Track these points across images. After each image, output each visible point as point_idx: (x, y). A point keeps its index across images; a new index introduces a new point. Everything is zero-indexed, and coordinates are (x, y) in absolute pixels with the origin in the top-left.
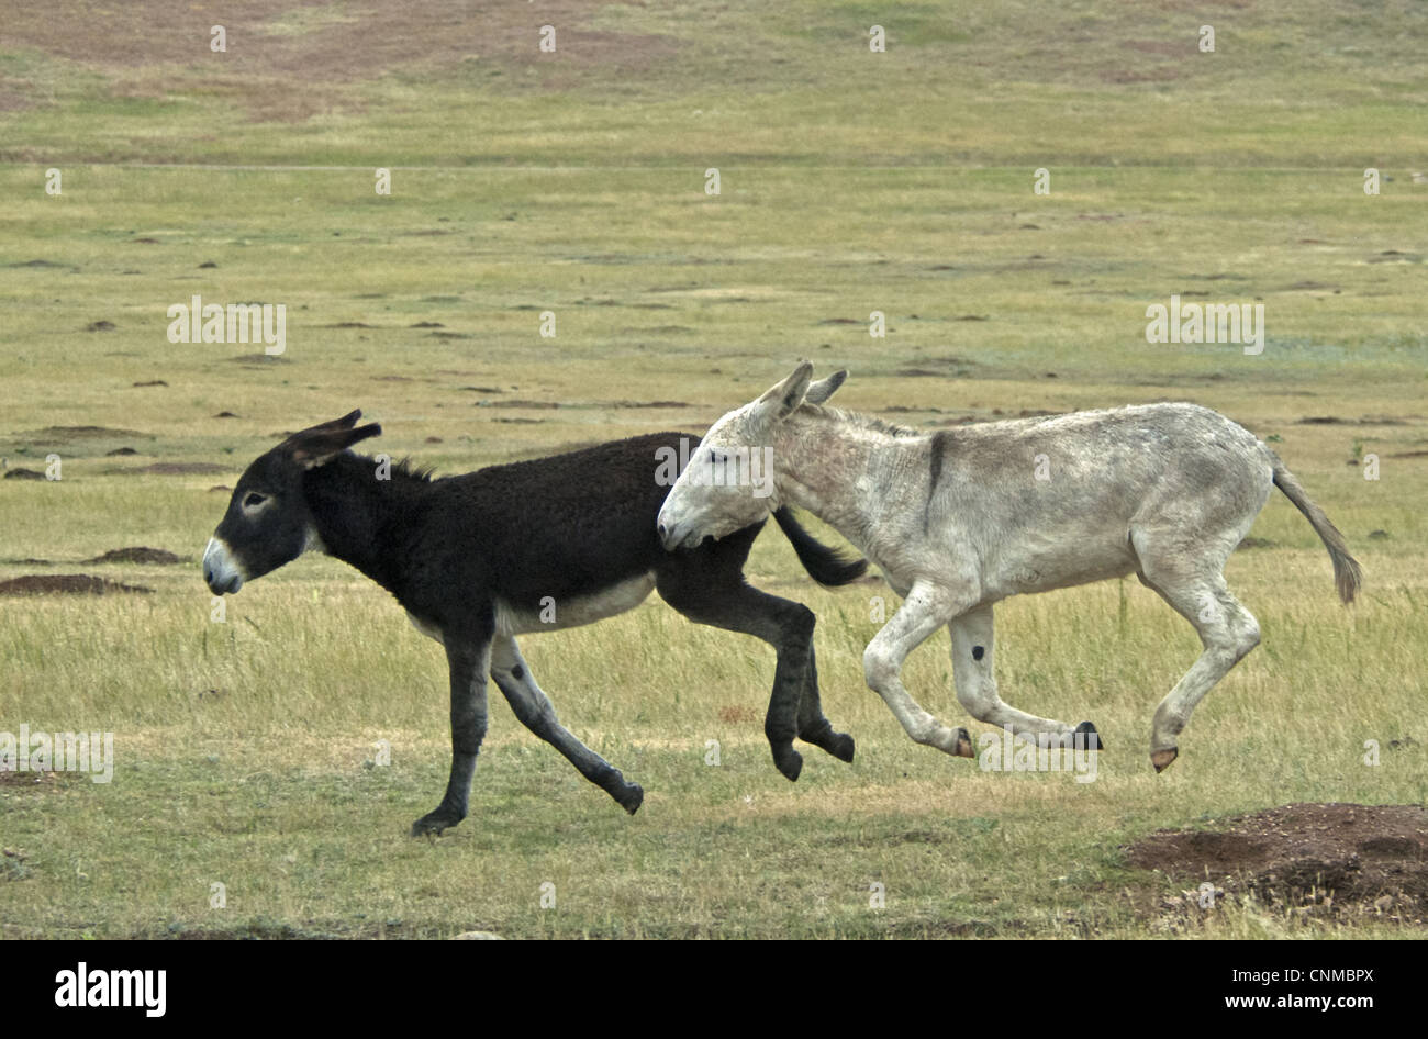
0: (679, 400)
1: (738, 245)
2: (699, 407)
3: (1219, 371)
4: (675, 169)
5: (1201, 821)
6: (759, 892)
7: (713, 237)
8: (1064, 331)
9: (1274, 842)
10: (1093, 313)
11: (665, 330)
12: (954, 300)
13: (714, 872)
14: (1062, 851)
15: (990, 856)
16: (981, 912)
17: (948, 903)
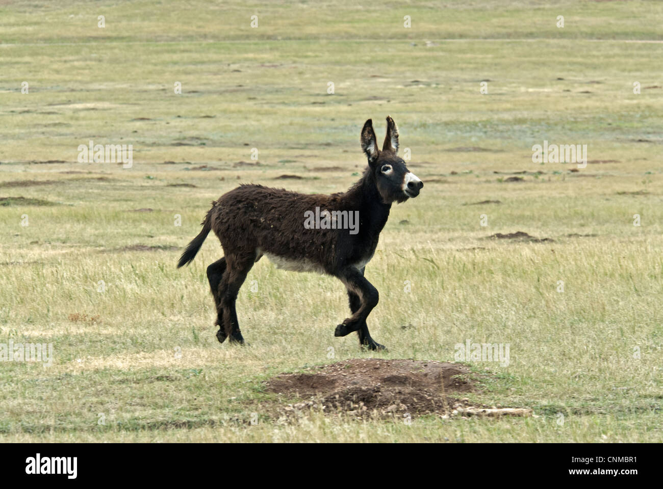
0: (61, 160)
1: (91, 82)
2: (71, 163)
3: (330, 141)
4: (60, 44)
5: (304, 368)
6: (81, 408)
7: (79, 78)
8: (253, 123)
9: (339, 379)
10: (267, 113)
11: (55, 125)
12: (199, 108)
13: (60, 398)
14: (234, 384)
15: (198, 387)
16: (192, 416)
17: (176, 412)
